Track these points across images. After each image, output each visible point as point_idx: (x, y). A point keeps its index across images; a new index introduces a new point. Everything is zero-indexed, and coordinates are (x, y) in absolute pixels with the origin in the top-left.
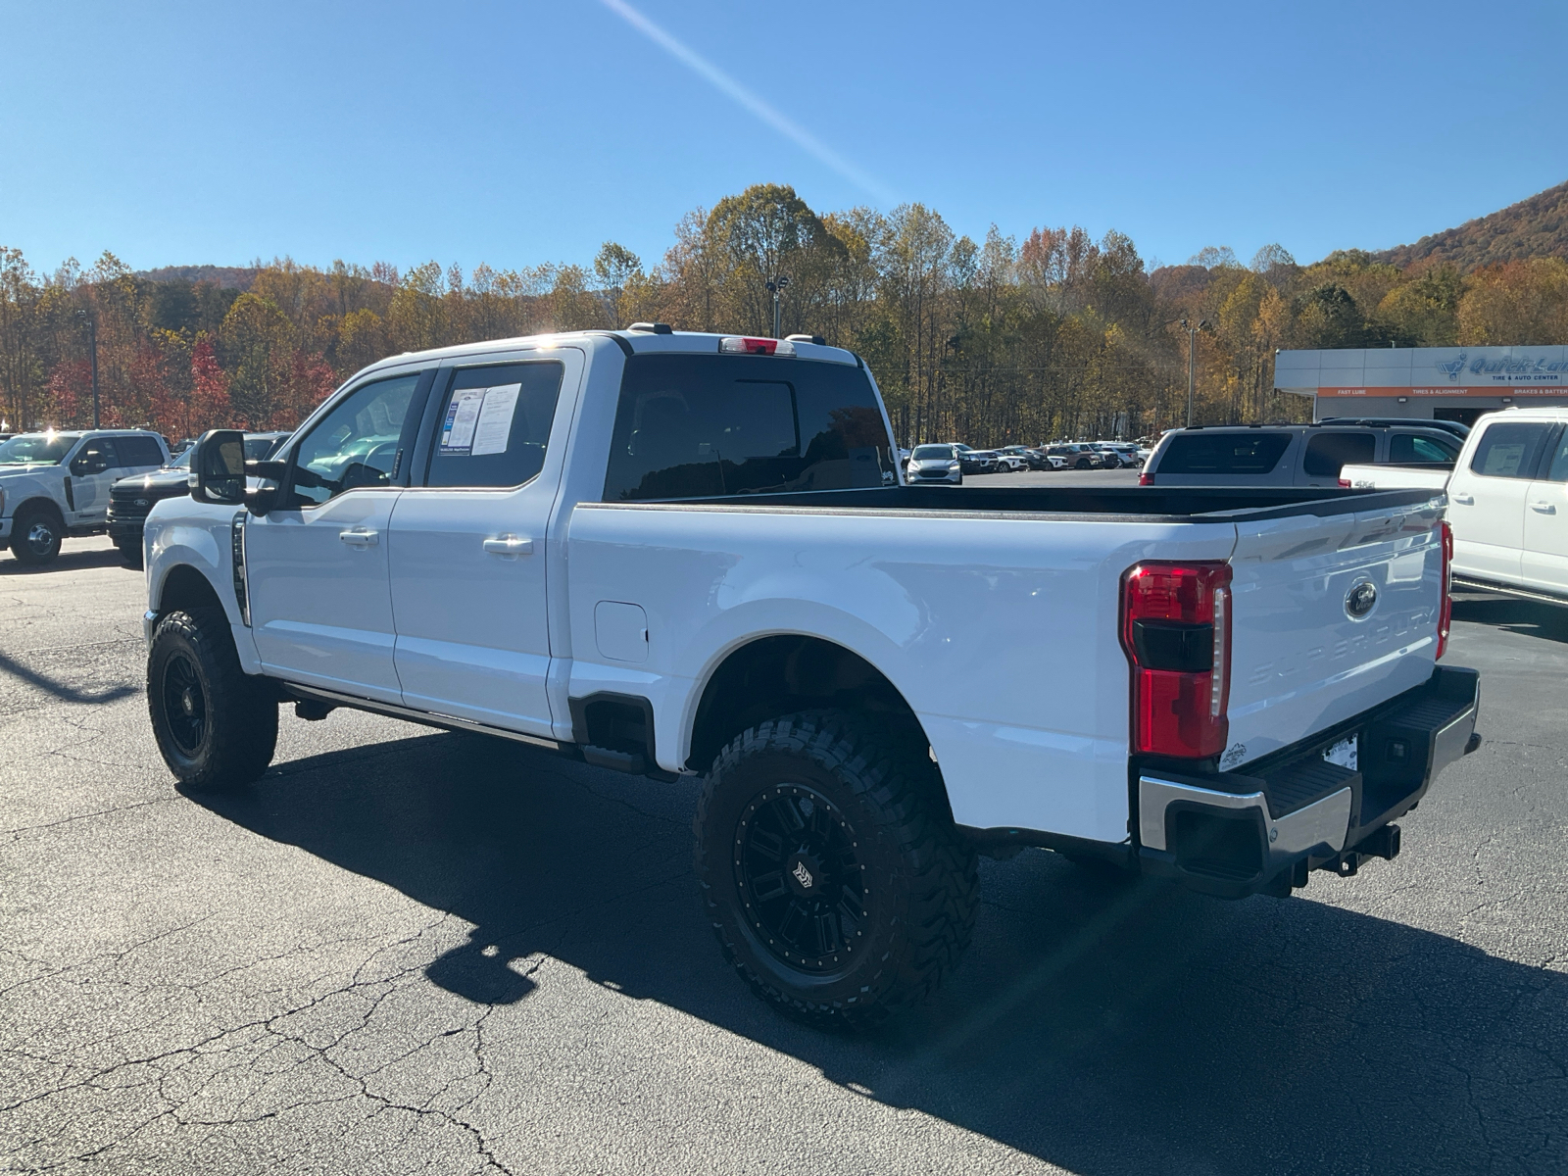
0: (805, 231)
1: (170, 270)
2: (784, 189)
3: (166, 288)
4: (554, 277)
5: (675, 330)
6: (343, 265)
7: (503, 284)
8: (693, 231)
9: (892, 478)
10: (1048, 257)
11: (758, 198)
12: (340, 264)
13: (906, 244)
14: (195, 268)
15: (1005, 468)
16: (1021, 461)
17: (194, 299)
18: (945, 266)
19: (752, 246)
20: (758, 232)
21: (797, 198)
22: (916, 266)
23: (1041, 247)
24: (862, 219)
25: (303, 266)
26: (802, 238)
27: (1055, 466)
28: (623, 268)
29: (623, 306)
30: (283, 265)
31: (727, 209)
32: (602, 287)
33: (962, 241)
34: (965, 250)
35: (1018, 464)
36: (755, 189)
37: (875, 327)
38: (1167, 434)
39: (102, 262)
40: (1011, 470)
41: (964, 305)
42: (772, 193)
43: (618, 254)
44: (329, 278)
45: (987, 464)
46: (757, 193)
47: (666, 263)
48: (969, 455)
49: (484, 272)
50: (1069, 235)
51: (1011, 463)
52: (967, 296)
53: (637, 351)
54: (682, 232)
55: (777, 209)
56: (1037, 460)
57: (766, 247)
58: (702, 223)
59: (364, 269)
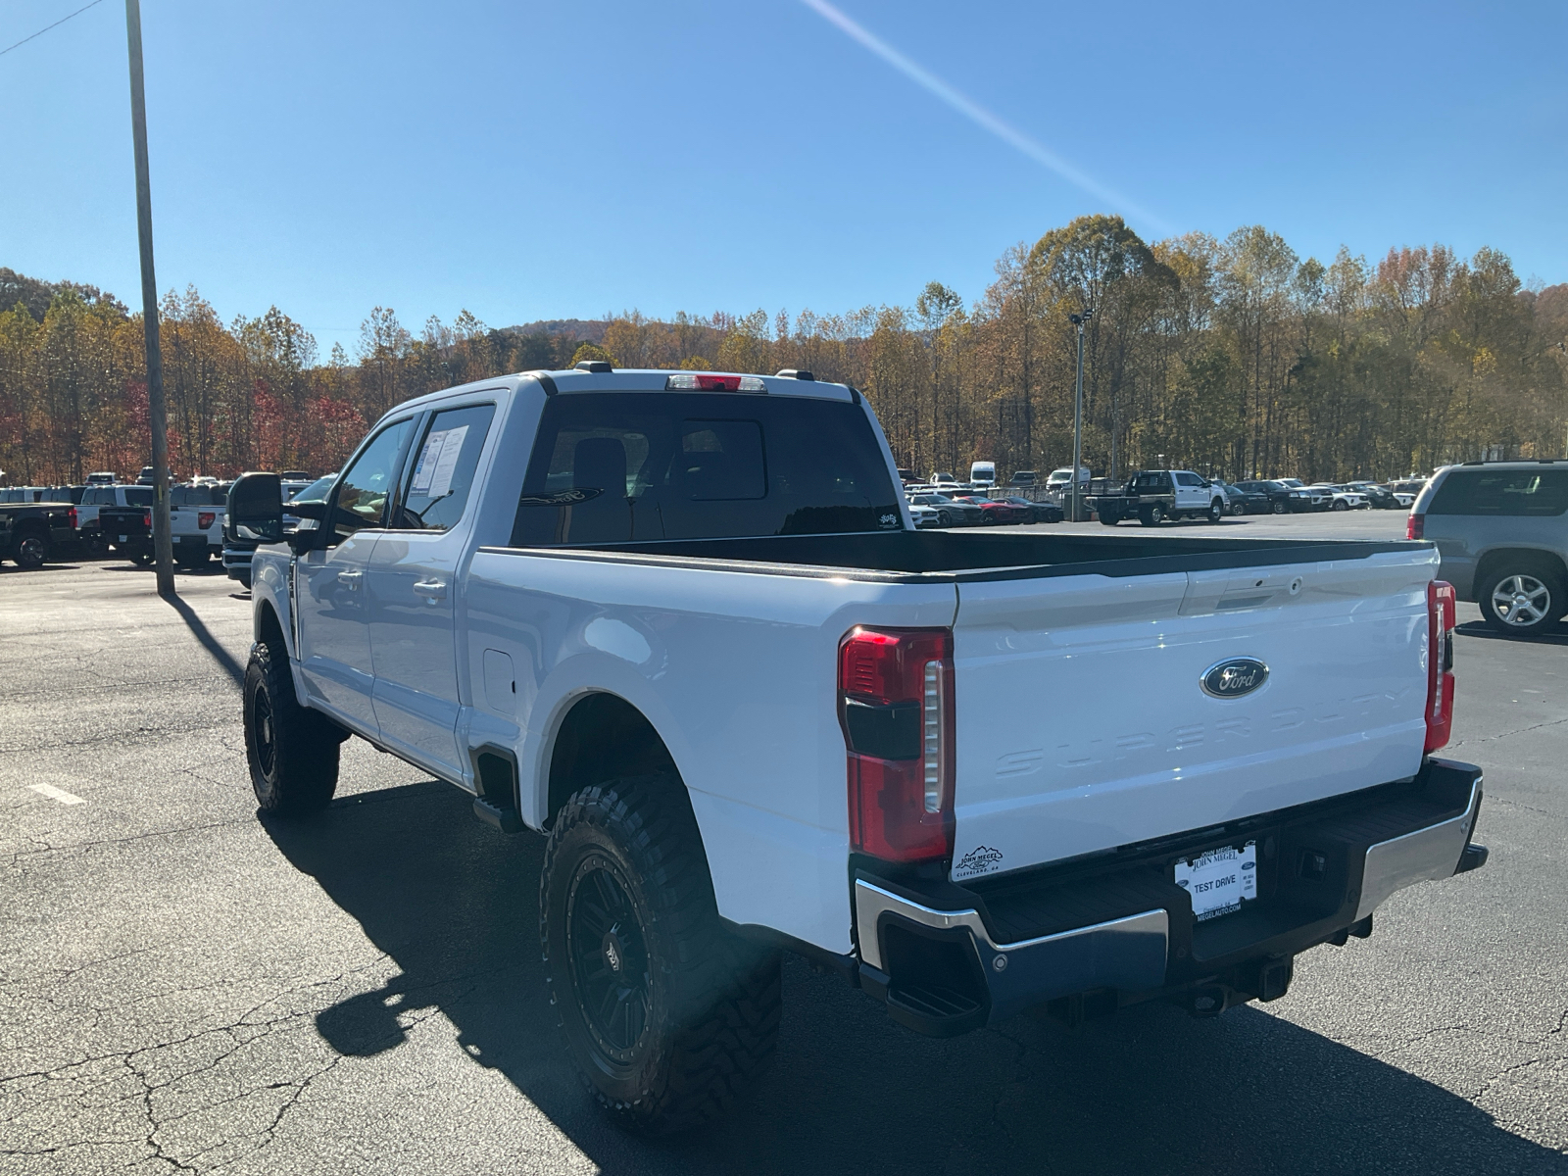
0: (1133, 260)
1: (540, 324)
2: (1112, 219)
3: (529, 340)
4: (875, 318)
5: (615, 368)
6: (685, 316)
7: (824, 326)
8: (1013, 266)
9: (894, 521)
10: (1406, 277)
11: (1083, 230)
12: (682, 315)
13: (1244, 268)
14: (561, 321)
15: (1343, 506)
16: (1362, 498)
17: (552, 351)
18: (1288, 291)
19: (1075, 279)
20: (1082, 263)
21: (1125, 227)
22: (1254, 293)
23: (1399, 268)
24: (1196, 246)
25: (649, 318)
26: (1129, 267)
27: (1402, 504)
28: (944, 306)
29: (942, 344)
30: (631, 317)
31: (1051, 243)
32: (922, 327)
33: (1308, 264)
34: (1311, 272)
35: (1358, 502)
36: (1080, 221)
37: (1205, 357)
38: (1439, 471)
39: (462, 320)
40: (1348, 508)
41: (1308, 330)
42: (1099, 224)
43: (939, 293)
44: (672, 328)
45: (1319, 502)
46: (1084, 224)
47: (986, 299)
48: (1297, 492)
49: (807, 316)
50: (1430, 254)
51: (1349, 500)
52: (1312, 322)
53: (561, 390)
54: (1002, 268)
55: (1103, 240)
56: (1381, 497)
57: (1090, 278)
58: (1022, 258)
59: (704, 318)
